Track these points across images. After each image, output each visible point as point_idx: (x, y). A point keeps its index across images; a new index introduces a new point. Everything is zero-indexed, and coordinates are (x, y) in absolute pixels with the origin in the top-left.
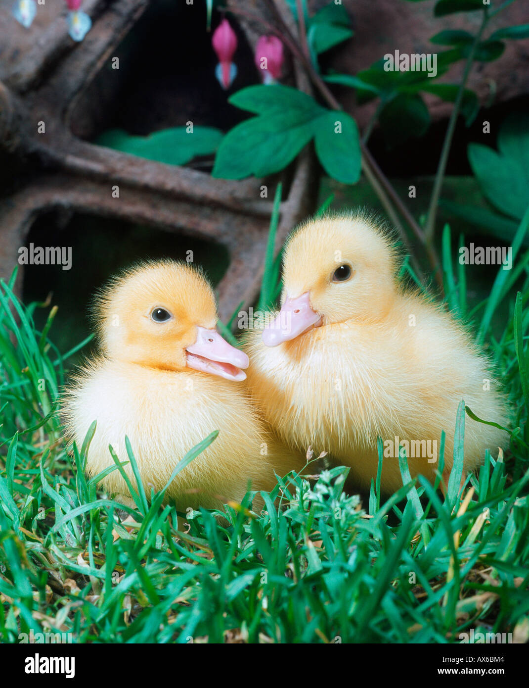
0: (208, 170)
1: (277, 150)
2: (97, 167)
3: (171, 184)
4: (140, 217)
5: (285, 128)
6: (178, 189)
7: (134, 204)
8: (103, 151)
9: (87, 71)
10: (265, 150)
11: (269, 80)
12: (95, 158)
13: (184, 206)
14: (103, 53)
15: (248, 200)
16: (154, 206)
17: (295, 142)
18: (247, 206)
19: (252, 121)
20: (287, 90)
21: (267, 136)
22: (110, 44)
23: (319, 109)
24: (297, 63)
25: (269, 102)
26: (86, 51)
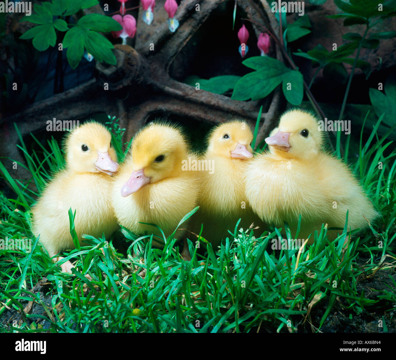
0: (230, 96)
1: (263, 88)
2: (179, 93)
3: (213, 102)
4: (198, 117)
5: (268, 77)
6: (216, 105)
7: (196, 111)
8: (183, 85)
9: (179, 46)
10: (257, 87)
11: (263, 54)
12: (179, 88)
13: (220, 113)
14: (187, 38)
15: (249, 111)
16: (206, 112)
17: (273, 84)
18: (248, 114)
19: (252, 73)
20: (271, 59)
21: (259, 81)
22: (190, 34)
23: (286, 69)
24: (277, 46)
25: (261, 65)
26: (178, 36)
